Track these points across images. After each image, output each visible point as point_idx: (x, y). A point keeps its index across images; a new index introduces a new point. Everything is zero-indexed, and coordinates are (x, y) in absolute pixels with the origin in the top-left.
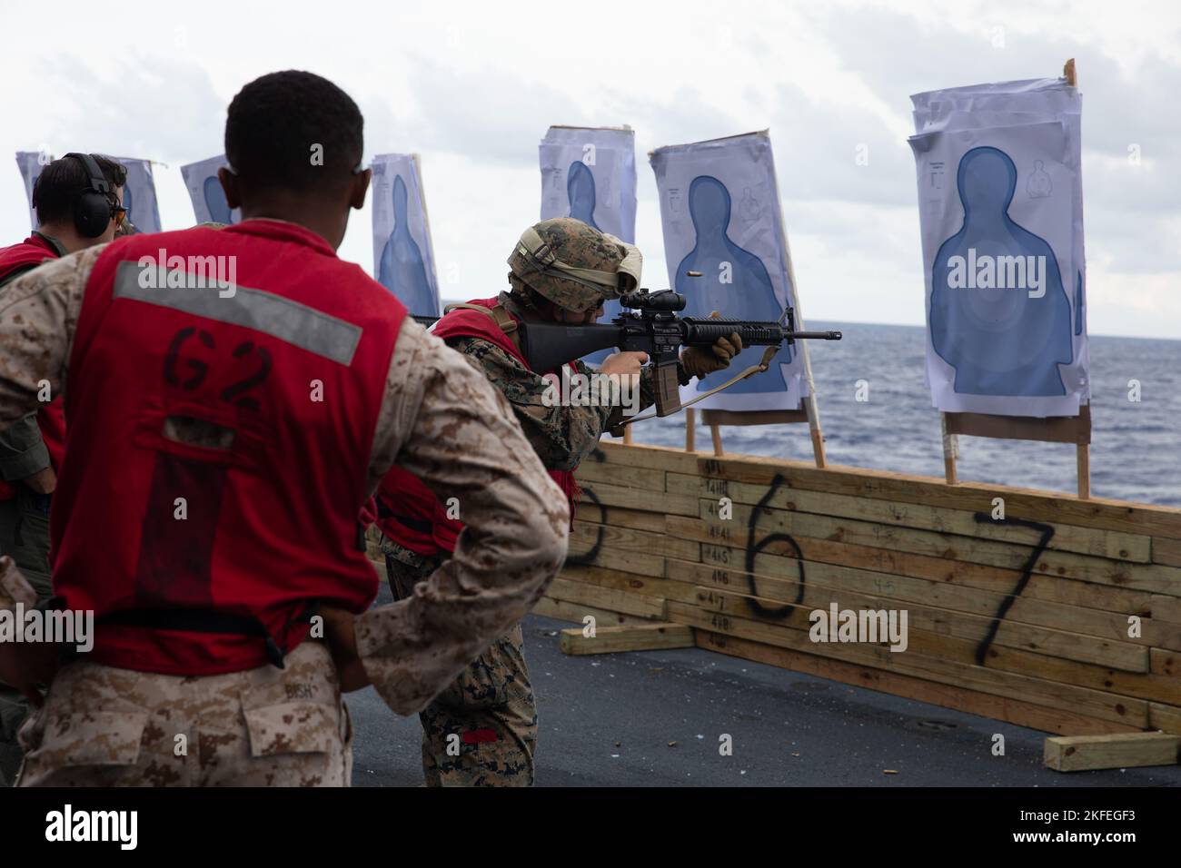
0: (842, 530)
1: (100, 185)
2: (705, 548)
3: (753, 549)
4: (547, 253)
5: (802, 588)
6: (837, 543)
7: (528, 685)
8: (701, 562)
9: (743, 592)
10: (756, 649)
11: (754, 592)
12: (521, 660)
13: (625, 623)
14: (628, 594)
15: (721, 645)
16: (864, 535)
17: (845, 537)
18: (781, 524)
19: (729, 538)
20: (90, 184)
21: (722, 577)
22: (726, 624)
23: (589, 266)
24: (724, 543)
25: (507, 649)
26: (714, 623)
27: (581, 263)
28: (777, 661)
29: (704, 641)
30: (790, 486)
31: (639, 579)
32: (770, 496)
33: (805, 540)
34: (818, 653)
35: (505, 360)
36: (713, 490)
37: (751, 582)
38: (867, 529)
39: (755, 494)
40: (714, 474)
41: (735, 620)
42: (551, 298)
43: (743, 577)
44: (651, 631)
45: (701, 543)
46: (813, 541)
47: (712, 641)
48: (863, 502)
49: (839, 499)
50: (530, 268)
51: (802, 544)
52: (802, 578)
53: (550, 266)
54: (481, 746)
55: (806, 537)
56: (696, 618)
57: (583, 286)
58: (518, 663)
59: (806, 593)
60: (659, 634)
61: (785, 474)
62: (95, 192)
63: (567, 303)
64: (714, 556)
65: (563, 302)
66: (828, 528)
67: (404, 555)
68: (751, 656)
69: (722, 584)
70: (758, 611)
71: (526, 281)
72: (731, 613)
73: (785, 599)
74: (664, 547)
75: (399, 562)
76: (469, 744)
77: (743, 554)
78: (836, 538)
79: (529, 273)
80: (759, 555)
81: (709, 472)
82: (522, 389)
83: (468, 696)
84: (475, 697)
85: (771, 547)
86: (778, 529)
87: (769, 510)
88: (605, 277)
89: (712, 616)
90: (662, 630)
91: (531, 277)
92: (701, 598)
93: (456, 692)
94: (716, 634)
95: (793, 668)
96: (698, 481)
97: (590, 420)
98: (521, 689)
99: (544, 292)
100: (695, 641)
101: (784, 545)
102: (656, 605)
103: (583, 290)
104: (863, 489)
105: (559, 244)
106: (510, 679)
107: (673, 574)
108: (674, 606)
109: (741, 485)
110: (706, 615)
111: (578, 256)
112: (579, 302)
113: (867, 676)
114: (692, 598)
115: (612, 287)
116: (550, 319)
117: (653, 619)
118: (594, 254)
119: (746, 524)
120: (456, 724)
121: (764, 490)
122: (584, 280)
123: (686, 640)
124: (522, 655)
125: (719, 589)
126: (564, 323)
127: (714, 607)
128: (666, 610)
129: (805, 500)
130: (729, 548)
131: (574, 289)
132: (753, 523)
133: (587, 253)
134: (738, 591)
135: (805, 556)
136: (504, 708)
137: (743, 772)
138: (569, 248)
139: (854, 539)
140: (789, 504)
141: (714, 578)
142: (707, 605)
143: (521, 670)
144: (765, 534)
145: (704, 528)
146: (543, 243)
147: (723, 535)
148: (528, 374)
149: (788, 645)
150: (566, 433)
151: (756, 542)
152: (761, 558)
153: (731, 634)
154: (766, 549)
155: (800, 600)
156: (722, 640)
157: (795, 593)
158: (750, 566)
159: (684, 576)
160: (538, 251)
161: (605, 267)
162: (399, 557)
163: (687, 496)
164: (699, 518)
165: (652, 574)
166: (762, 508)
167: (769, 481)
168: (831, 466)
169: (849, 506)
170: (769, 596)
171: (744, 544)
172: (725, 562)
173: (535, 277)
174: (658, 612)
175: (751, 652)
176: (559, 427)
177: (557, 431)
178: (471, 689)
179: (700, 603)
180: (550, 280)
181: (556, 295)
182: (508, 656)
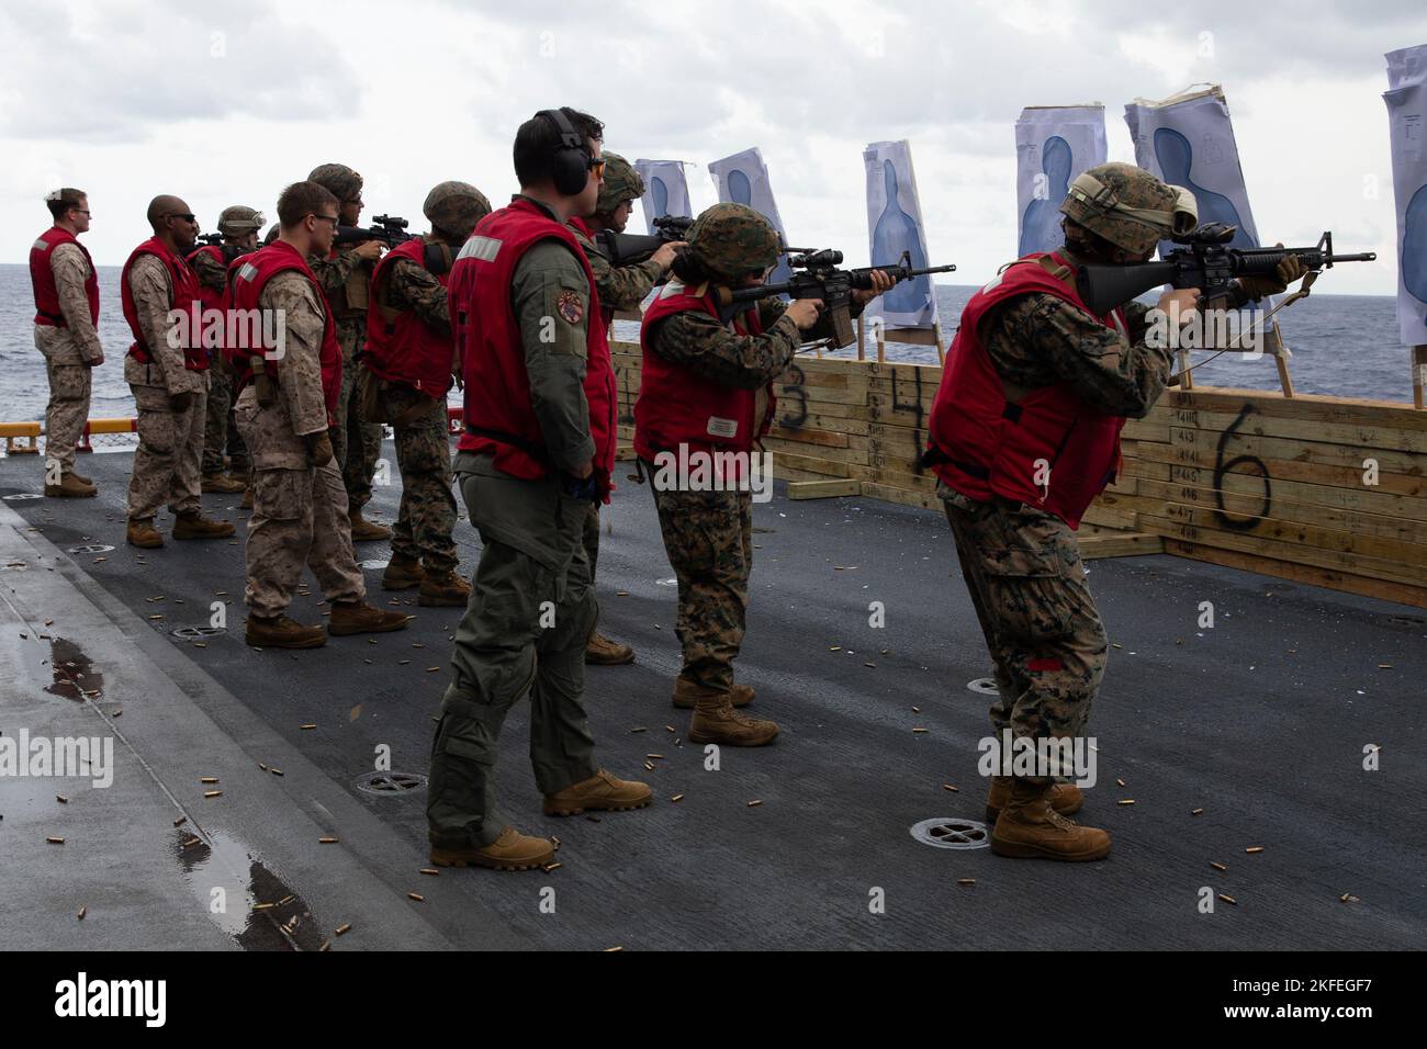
0: (1308, 452)
1: (572, 140)
2: (1174, 469)
3: (1221, 470)
4: (1108, 197)
5: (1268, 503)
6: (1304, 463)
7: (1096, 616)
8: (1171, 481)
9: (1212, 506)
10: (1223, 555)
11: (1221, 506)
12: (1085, 593)
13: (1099, 533)
14: (1102, 509)
15: (1188, 551)
16: (1331, 456)
17: (1312, 458)
18: (1249, 447)
19: (1197, 460)
20: (561, 141)
21: (1192, 494)
22: (1194, 534)
23: (1149, 206)
24: (1193, 465)
25: (1068, 584)
26: (1183, 533)
27: (1142, 204)
28: (1243, 566)
29: (1172, 549)
30: (1259, 413)
31: (1112, 496)
32: (1238, 422)
33: (1271, 461)
34: (1284, 558)
35: (1077, 315)
36: (1183, 419)
37: (1219, 498)
38: (1335, 449)
39: (1224, 421)
40: (1185, 405)
41: (1202, 531)
42: (1114, 240)
43: (1212, 493)
44: (1126, 540)
45: (1171, 465)
46: (1280, 461)
47: (1180, 549)
48: (1331, 426)
49: (1304, 424)
50: (1091, 213)
51: (1269, 467)
52: (1268, 493)
53: (1113, 208)
54: (1045, 673)
55: (1272, 458)
56: (1166, 529)
57: (1145, 227)
58: (1082, 597)
59: (1271, 507)
60: (1133, 542)
61: (1254, 404)
62: (568, 148)
63: (1130, 245)
64: (1184, 476)
65: (1126, 244)
66: (1295, 449)
67: (960, 500)
68: (1217, 561)
69: (1191, 500)
70: (1225, 523)
71: (1087, 226)
72: (1200, 524)
73: (1253, 512)
74: (1136, 468)
75: (956, 507)
76: (1033, 671)
77: (1211, 473)
78: (1303, 458)
79: (1091, 217)
80: (1226, 474)
81: (1181, 404)
82: (1095, 341)
83: (1036, 629)
84: (1042, 630)
85: (1239, 467)
86: (1246, 452)
87: (1237, 436)
88: (1164, 217)
89: (1182, 527)
90: (1135, 539)
91: (1092, 221)
92: (1172, 512)
93: (1023, 626)
94: (1185, 542)
95: (1257, 571)
96: (1169, 411)
97: (1163, 367)
98: (1089, 620)
99: (1106, 235)
100: (1164, 548)
101: (1251, 465)
102: (1129, 517)
103: (1144, 231)
104: (1332, 416)
105: (1119, 187)
106: (1076, 611)
107: (1144, 492)
108: (1145, 519)
109: (1210, 414)
110: (1175, 526)
111: (1139, 197)
112: (1141, 243)
113: (1329, 578)
114: (1162, 512)
115: (1170, 227)
116: (1110, 262)
117: (1126, 530)
118: (1154, 194)
119: (1215, 447)
120: (1022, 653)
121: (1234, 417)
122: (1144, 220)
123: (1157, 547)
124: (1087, 589)
125: (1188, 504)
126: (1123, 264)
127: (1182, 520)
128: (1138, 523)
129: (1272, 426)
130: (1198, 469)
131: (1136, 231)
132: (1221, 446)
133: (1148, 194)
134: (1205, 506)
135: (1271, 475)
136: (1071, 638)
137: (1252, 668)
138: (1130, 189)
139: (1320, 459)
140: (1256, 430)
141: (1184, 494)
142: (1177, 518)
143: (1086, 602)
144: (1232, 457)
145: (1174, 453)
146: (1103, 187)
147: (1192, 458)
148: (1099, 327)
149: (1254, 552)
150: (1141, 383)
151: (1223, 465)
152: (1227, 477)
153: (1200, 542)
154: (1233, 469)
155: (1266, 513)
156: (1188, 548)
157: (1261, 507)
158: (1217, 483)
159: (1155, 493)
160: (1098, 195)
161: (1164, 207)
162: (955, 501)
163: (1158, 425)
164: (1170, 443)
165: (1125, 492)
166: (1230, 433)
167: (1239, 409)
168: (1297, 395)
169: (1316, 430)
170: (1234, 509)
171: (1213, 464)
172: (1194, 481)
173: (1096, 221)
174: (1131, 524)
175: (1217, 558)
176: (1133, 379)
177: (1132, 384)
178: (1038, 622)
179: (1170, 516)
180: (1113, 223)
181: (1118, 238)
182: (1070, 590)
